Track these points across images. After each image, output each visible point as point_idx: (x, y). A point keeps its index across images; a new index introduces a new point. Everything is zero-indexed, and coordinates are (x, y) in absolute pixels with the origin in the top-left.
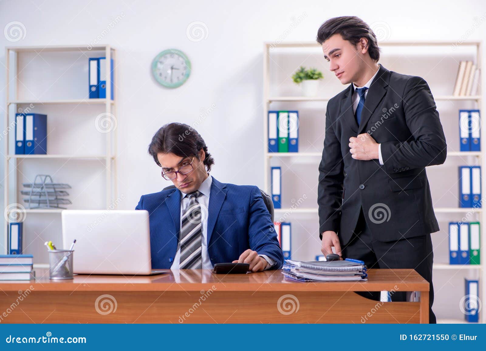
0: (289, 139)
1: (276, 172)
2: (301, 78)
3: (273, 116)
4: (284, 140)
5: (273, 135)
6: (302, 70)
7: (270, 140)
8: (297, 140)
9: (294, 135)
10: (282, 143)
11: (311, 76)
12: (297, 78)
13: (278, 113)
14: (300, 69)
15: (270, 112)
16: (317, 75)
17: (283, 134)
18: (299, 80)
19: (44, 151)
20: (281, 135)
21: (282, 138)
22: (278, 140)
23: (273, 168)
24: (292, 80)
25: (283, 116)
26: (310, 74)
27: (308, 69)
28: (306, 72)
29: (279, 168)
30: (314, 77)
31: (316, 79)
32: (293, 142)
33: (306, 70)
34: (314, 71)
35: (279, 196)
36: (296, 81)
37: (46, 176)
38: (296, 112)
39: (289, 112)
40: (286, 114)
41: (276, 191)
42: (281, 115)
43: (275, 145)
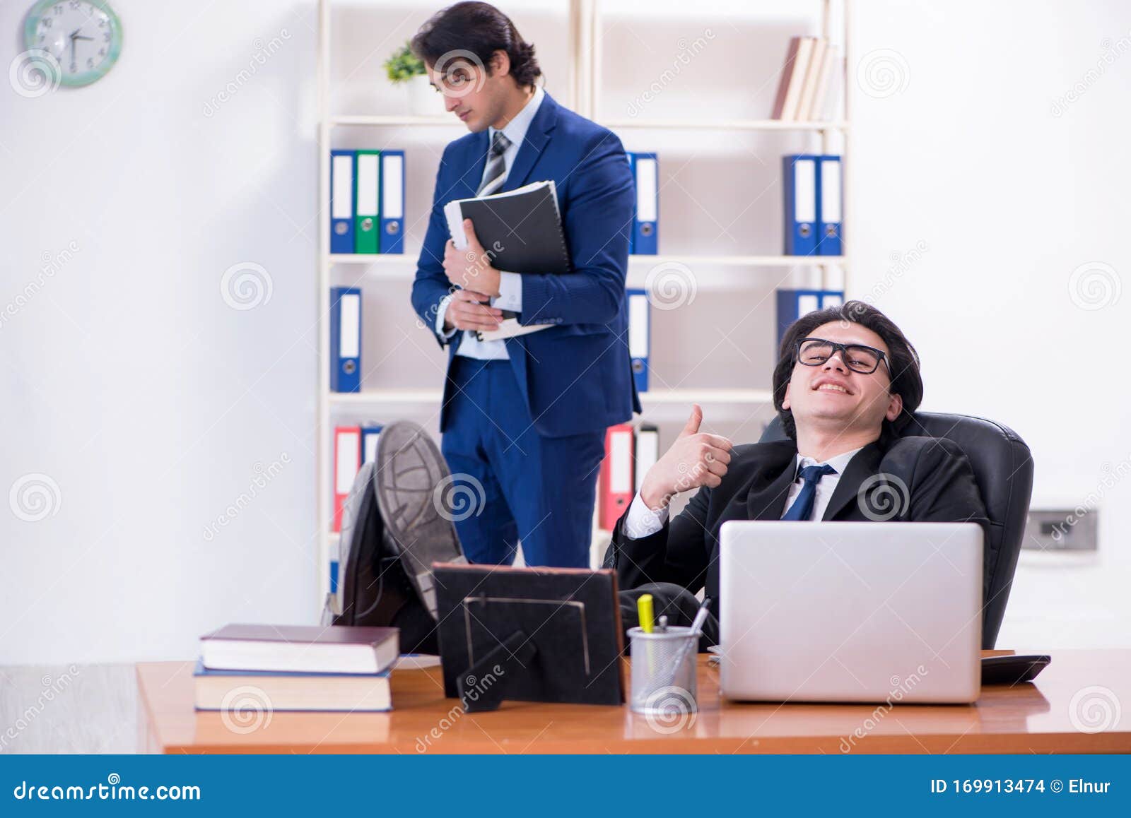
0: (380, 220)
1: (349, 303)
2: (409, 70)
3: (344, 163)
4: (369, 221)
5: (343, 211)
7: (334, 222)
8: (401, 221)
9: (393, 210)
10: (366, 229)
12: (398, 69)
13: (354, 155)
15: (334, 153)
17: (368, 208)
18: (403, 73)
20: (361, 211)
21: (365, 218)
22: (354, 221)
23: (341, 292)
24: (384, 73)
25: (368, 164)
29: (356, 291)
32: (391, 229)
35: (357, 361)
36: (396, 77)
38: (400, 153)
39: (382, 155)
40: (375, 159)
41: (349, 349)
42: (363, 159)
43: (347, 234)
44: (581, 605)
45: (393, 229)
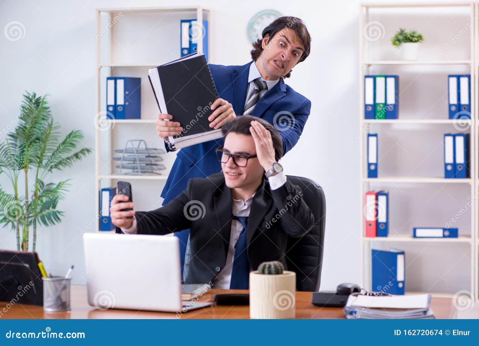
0: (386, 104)
2: (399, 41)
3: (370, 81)
4: (382, 105)
5: (370, 101)
6: (402, 32)
7: (366, 106)
8: (395, 106)
9: (391, 101)
10: (379, 108)
11: (411, 38)
12: (395, 41)
13: (374, 78)
14: (399, 31)
15: (367, 77)
16: (417, 37)
17: (380, 100)
18: (397, 42)
19: (138, 116)
20: (378, 101)
21: (379, 104)
22: (375, 105)
23: (369, 135)
24: (391, 42)
25: (380, 81)
26: (409, 36)
27: (408, 31)
28: (405, 34)
29: (376, 135)
30: (413, 40)
31: (416, 41)
33: (406, 32)
34: (414, 33)
35: (376, 165)
36: (394, 44)
37: (141, 141)
38: (395, 77)
39: (386, 77)
40: (383, 79)
41: (373, 160)
42: (378, 79)
43: (371, 111)
45: (391, 109)
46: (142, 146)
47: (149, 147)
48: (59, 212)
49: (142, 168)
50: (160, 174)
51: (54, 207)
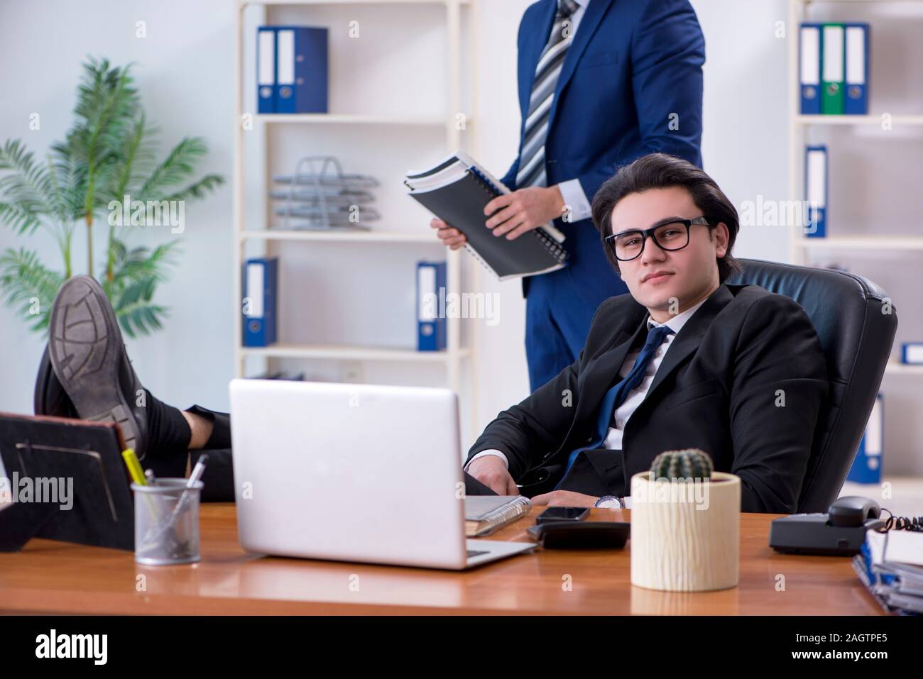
0: (844, 86)
1: (816, 159)
3: (811, 35)
4: (835, 87)
5: (811, 77)
7: (803, 88)
8: (864, 88)
9: (855, 76)
10: (831, 94)
13: (821, 27)
15: (803, 26)
17: (833, 74)
19: (321, 105)
20: (827, 77)
21: (830, 84)
22: (821, 86)
23: (810, 149)
25: (833, 36)
29: (822, 149)
32: (853, 94)
35: (824, 211)
37: (328, 159)
38: (864, 26)
39: (846, 27)
40: (840, 30)
41: (816, 199)
42: (829, 31)
43: (815, 98)
44: (96, 455)
45: (856, 93)
46: (332, 171)
47: (347, 171)
48: (159, 309)
49: (331, 216)
50: (367, 230)
51: (148, 297)
